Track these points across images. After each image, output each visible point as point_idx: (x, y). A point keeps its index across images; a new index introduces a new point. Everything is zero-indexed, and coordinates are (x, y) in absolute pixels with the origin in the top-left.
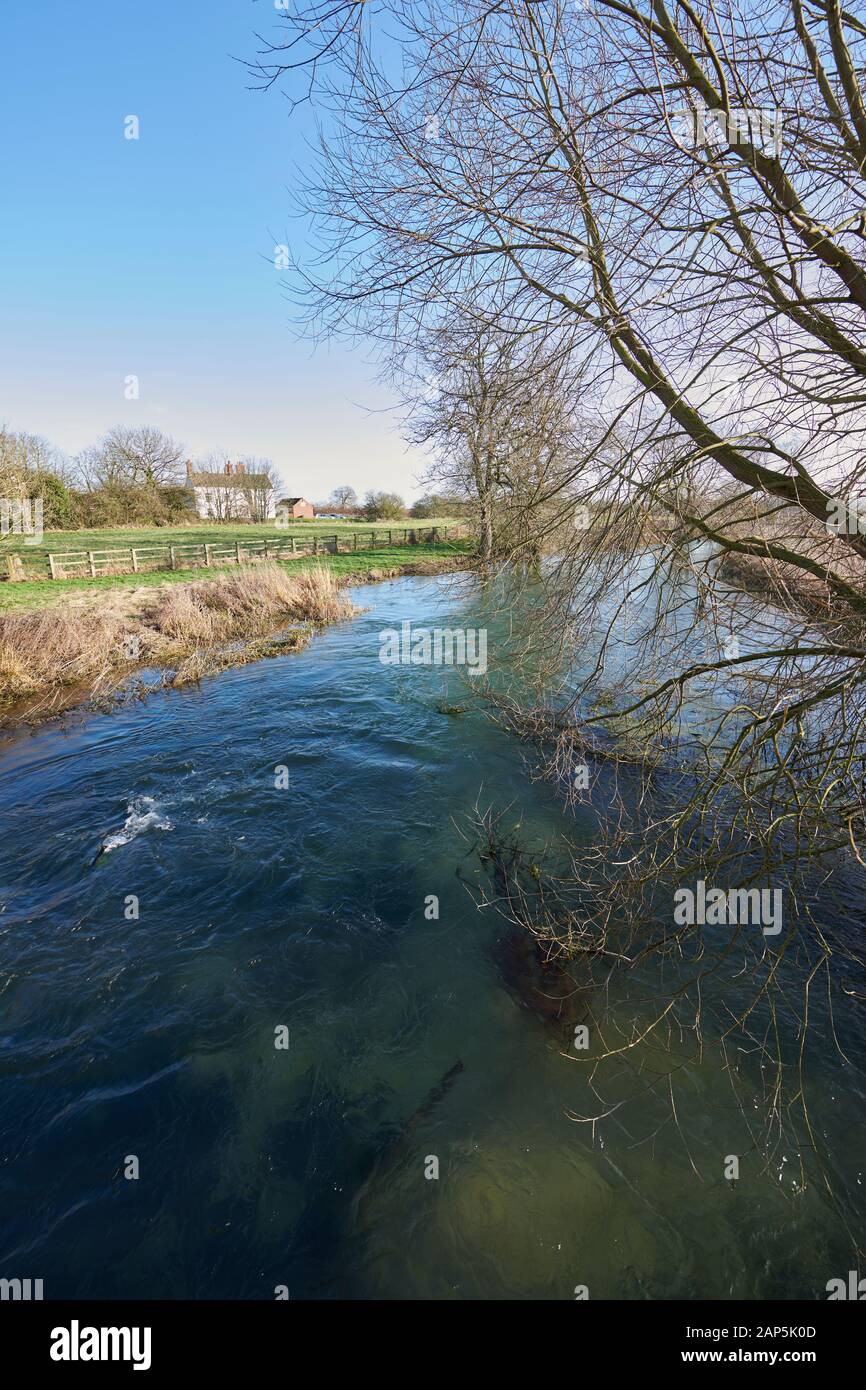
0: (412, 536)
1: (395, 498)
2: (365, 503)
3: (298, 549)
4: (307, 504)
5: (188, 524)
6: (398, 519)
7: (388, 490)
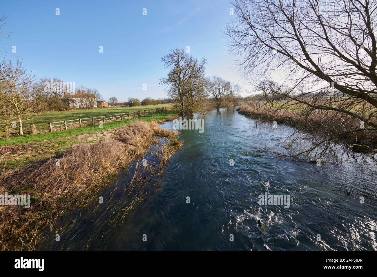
0: (158, 110)
1: (137, 100)
2: (128, 102)
3: (130, 116)
4: (106, 102)
5: (73, 110)
6: (138, 106)
7: (135, 98)
